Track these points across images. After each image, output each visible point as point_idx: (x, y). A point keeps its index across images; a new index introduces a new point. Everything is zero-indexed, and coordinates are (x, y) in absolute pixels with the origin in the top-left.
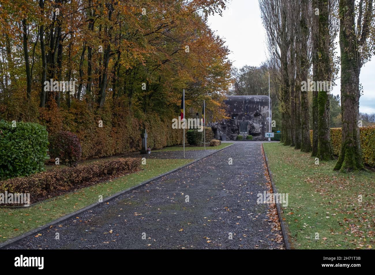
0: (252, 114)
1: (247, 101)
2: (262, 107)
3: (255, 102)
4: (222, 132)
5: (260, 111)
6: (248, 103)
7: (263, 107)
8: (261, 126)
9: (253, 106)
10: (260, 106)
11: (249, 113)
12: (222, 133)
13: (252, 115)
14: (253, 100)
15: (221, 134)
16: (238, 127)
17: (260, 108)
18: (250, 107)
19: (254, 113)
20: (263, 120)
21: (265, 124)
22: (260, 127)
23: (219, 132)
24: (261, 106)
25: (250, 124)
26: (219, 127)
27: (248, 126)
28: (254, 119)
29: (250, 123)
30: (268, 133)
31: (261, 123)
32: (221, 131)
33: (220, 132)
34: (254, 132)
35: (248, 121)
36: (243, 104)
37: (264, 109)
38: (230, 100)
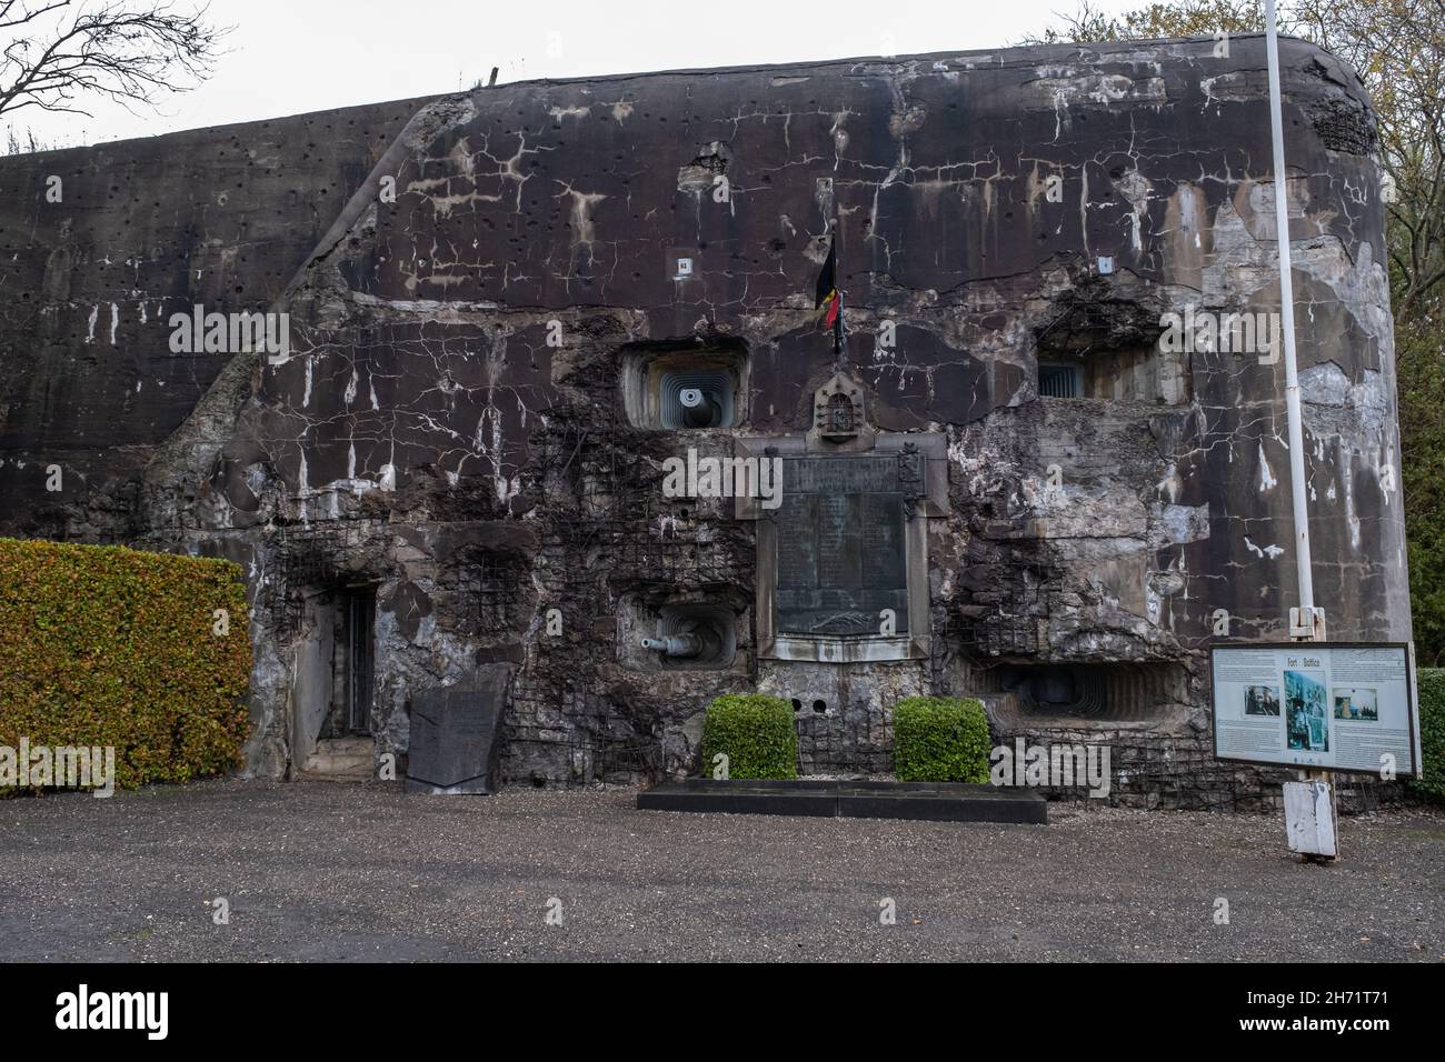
0: (996, 323)
1: (903, 121)
2: (1187, 201)
3: (1045, 117)
4: (461, 637)
5: (1153, 268)
6: (912, 140)
7: (1214, 197)
8: (1180, 523)
9: (1013, 191)
10: (1137, 186)
11: (948, 298)
12: (446, 645)
13: (1006, 347)
14: (1013, 93)
15: (432, 667)
16: (746, 558)
17: (1156, 216)
18: (948, 200)
19: (1040, 309)
20: (1223, 422)
21: (1261, 504)
22: (1166, 557)
23: (408, 628)
24: (1164, 190)
25: (964, 505)
26: (403, 551)
27: (920, 536)
28: (1027, 411)
29: (954, 475)
30: (1271, 670)
31: (1171, 484)
32: (429, 623)
33: (429, 631)
34: (1051, 635)
35: (930, 437)
36: (822, 167)
37: (1230, 226)
38: (602, 115)
